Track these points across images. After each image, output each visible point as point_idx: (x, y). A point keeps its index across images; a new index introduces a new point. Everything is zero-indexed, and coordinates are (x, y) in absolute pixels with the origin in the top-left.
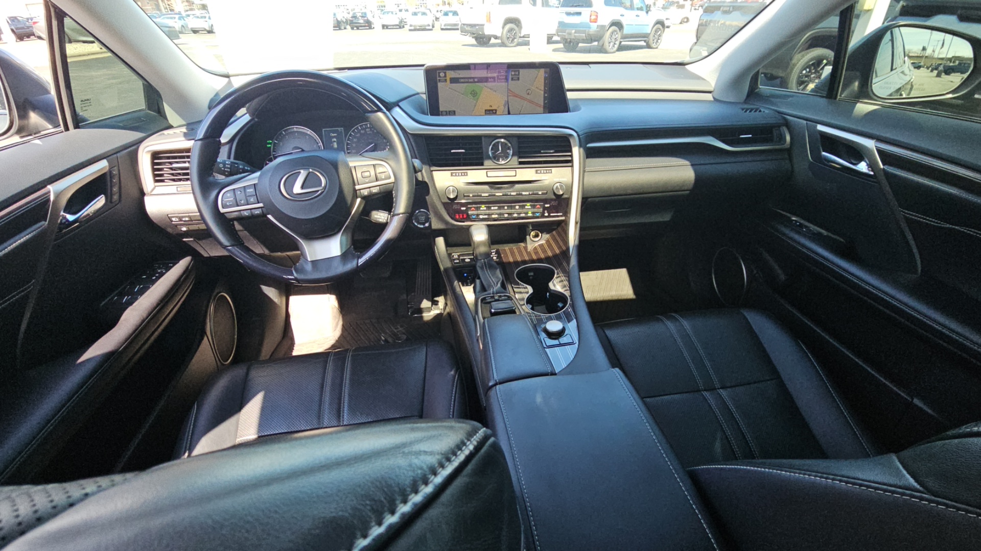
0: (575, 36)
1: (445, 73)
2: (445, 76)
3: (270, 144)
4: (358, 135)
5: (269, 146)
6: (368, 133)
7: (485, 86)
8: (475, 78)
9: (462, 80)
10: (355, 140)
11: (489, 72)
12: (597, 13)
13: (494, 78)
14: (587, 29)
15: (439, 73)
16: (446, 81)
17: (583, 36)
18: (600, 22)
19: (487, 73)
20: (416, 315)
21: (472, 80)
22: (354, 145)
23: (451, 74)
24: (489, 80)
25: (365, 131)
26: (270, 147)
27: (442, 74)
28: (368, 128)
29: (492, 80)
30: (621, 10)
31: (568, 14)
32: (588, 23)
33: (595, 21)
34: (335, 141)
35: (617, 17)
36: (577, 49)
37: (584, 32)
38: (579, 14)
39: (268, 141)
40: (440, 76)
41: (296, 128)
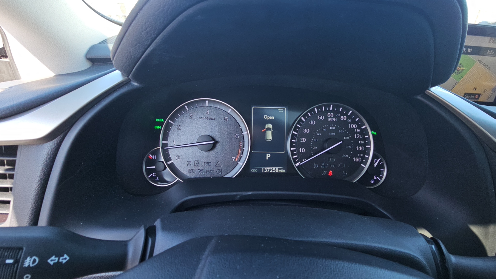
3: (161, 124)
4: (313, 123)
5: (159, 127)
6: (329, 120)
7: (479, 61)
10: (307, 131)
11: (491, 42)
19: (489, 42)
22: (304, 140)
24: (488, 52)
25: (326, 118)
26: (160, 130)
28: (329, 111)
29: (492, 52)
34: (269, 129)
39: (157, 120)
41: (208, 100)
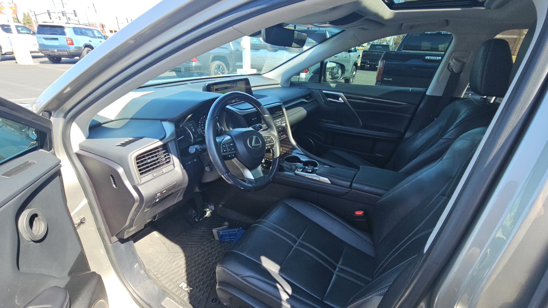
0: (58, 53)
1: (213, 87)
2: (213, 88)
8: (223, 88)
9: (219, 89)
11: (228, 85)
12: (72, 39)
13: (229, 87)
14: (68, 50)
15: (211, 87)
16: (213, 90)
17: (66, 53)
18: (76, 45)
20: (201, 220)
21: (222, 89)
23: (215, 87)
27: (212, 88)
30: (89, 38)
31: (46, 39)
32: (67, 45)
33: (72, 44)
34: (192, 128)
35: (88, 43)
36: (61, 62)
37: (66, 51)
38: (57, 39)
40: (211, 89)
